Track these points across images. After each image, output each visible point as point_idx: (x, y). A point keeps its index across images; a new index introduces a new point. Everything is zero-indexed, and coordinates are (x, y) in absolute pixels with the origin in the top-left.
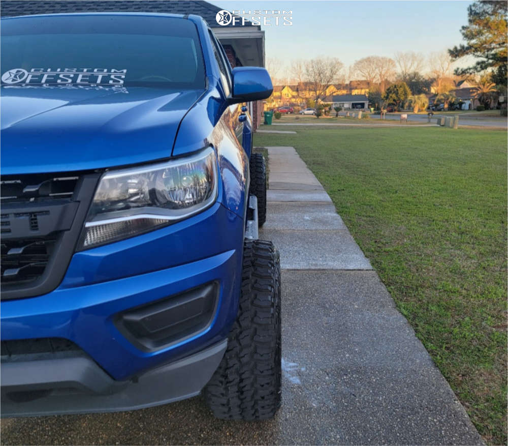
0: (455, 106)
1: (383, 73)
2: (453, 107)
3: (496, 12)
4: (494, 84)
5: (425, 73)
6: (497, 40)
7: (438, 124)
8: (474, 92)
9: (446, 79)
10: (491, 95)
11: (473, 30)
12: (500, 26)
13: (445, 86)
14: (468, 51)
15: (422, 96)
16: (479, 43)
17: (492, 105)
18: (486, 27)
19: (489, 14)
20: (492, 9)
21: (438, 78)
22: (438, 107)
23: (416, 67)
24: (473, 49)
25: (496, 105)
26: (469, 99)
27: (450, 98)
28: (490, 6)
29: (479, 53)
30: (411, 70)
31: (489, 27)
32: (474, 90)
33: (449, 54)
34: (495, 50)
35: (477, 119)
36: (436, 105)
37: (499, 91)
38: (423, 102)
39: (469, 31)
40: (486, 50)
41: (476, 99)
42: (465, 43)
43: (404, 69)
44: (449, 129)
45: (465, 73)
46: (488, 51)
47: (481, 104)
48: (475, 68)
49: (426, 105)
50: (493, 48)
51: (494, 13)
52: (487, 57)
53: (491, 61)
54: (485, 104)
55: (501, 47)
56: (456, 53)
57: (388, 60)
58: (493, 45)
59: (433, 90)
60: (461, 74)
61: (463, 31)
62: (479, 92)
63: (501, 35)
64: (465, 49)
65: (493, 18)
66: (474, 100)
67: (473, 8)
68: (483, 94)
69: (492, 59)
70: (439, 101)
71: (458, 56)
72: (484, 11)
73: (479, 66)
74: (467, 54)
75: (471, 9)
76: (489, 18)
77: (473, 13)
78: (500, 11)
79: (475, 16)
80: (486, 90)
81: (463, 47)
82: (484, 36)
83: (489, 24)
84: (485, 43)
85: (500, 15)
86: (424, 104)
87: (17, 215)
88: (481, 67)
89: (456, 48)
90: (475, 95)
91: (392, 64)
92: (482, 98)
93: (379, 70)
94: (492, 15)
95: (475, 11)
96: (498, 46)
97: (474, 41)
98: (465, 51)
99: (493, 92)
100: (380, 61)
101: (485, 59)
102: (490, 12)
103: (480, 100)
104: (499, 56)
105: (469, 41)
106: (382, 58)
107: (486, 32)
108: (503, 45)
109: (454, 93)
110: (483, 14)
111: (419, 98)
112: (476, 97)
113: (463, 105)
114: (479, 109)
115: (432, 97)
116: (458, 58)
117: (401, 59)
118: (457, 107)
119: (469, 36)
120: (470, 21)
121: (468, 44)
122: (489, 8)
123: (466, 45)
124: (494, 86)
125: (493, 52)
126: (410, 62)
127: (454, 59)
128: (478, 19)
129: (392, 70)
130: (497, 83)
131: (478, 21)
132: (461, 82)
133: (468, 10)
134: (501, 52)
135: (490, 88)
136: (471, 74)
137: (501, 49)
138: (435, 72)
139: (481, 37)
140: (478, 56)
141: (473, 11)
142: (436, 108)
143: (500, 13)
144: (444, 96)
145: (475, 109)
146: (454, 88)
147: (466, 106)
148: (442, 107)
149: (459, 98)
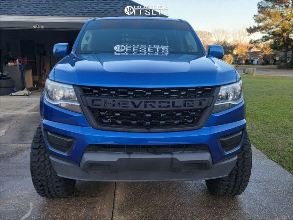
0: (249, 62)
1: (205, 40)
2: (248, 62)
3: (274, 7)
4: (272, 50)
5: (230, 41)
6: (275, 24)
7: (243, 72)
8: (260, 54)
9: (242, 46)
10: (270, 56)
11: (261, 17)
12: (277, 15)
13: (242, 50)
14: (258, 30)
15: (230, 55)
16: (264, 25)
17: (271, 62)
18: (268, 15)
19: (270, 8)
20: (272, 5)
21: (238, 45)
22: (239, 62)
23: (224, 38)
24: (261, 29)
25: (273, 62)
26: (257, 58)
27: (247, 57)
28: (271, 3)
29: (264, 31)
30: (222, 40)
31: (270, 16)
32: (260, 53)
33: (247, 31)
34: (273, 29)
35: (263, 70)
36: (238, 61)
37: (275, 54)
38: (230, 59)
39: (258, 18)
40: (268, 29)
41: (261, 58)
42: (256, 25)
43: (217, 39)
44: (251, 76)
45: (256, 42)
46: (269, 30)
47: (264, 61)
48: (262, 40)
49: (232, 61)
50: (272, 28)
51: (273, 7)
52: (269, 33)
53: (271, 36)
54: (266, 61)
55: (277, 28)
56: (251, 31)
57: (208, 33)
58: (273, 26)
59: (235, 52)
60: (254, 43)
61: (255, 18)
62: (263, 54)
63: (277, 21)
64: (256, 28)
65: (272, 10)
66: (260, 59)
67: (261, 4)
68: (266, 55)
69: (272, 35)
70: (239, 59)
71: (252, 32)
72: (267, 6)
73: (264, 39)
74: (257, 31)
75: (259, 5)
76: (270, 10)
77: (260, 7)
78: (276, 6)
79: (262, 9)
80: (267, 53)
81: (255, 27)
82: (267, 21)
83: (270, 14)
84: (268, 25)
85: (276, 9)
86: (230, 60)
87: (196, 100)
88: (265, 39)
89: (251, 28)
90: (261, 56)
91: (210, 35)
92: (265, 58)
93: (202, 39)
94: (272, 8)
95: (262, 6)
96: (275, 27)
97: (261, 24)
98: (256, 30)
99: (271, 54)
100: (203, 33)
101: (267, 35)
102: (271, 7)
103: (263, 59)
104: (276, 33)
105: (258, 24)
106: (204, 32)
107: (268, 19)
108: (278, 27)
109: (248, 55)
110: (266, 8)
111: (228, 57)
112: (261, 57)
113: (254, 62)
114: (263, 64)
115: (235, 56)
116: (252, 33)
117: (216, 33)
118: (250, 63)
119: (259, 21)
120: (259, 12)
121: (258, 25)
122: (270, 4)
123: (257, 26)
124: (271, 51)
125: (272, 30)
126: (221, 35)
127: (249, 34)
128: (263, 10)
129: (211, 39)
130: (274, 49)
131: (263, 12)
132: (251, 48)
133: (258, 5)
134: (277, 30)
135: (269, 52)
136: (259, 43)
137: (277, 29)
138: (236, 41)
139: (265, 22)
140: (263, 33)
141: (261, 6)
142: (238, 63)
143: (276, 7)
144: (243, 56)
145: (260, 64)
146: (247, 51)
147: (255, 62)
148: (241, 63)
149: (251, 57)
